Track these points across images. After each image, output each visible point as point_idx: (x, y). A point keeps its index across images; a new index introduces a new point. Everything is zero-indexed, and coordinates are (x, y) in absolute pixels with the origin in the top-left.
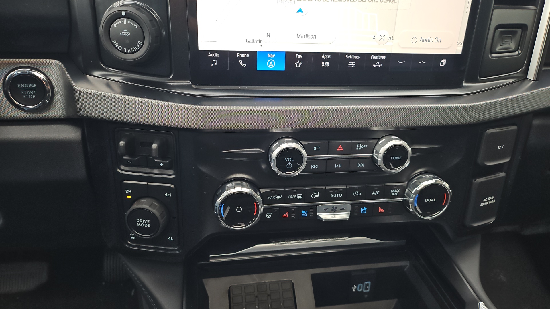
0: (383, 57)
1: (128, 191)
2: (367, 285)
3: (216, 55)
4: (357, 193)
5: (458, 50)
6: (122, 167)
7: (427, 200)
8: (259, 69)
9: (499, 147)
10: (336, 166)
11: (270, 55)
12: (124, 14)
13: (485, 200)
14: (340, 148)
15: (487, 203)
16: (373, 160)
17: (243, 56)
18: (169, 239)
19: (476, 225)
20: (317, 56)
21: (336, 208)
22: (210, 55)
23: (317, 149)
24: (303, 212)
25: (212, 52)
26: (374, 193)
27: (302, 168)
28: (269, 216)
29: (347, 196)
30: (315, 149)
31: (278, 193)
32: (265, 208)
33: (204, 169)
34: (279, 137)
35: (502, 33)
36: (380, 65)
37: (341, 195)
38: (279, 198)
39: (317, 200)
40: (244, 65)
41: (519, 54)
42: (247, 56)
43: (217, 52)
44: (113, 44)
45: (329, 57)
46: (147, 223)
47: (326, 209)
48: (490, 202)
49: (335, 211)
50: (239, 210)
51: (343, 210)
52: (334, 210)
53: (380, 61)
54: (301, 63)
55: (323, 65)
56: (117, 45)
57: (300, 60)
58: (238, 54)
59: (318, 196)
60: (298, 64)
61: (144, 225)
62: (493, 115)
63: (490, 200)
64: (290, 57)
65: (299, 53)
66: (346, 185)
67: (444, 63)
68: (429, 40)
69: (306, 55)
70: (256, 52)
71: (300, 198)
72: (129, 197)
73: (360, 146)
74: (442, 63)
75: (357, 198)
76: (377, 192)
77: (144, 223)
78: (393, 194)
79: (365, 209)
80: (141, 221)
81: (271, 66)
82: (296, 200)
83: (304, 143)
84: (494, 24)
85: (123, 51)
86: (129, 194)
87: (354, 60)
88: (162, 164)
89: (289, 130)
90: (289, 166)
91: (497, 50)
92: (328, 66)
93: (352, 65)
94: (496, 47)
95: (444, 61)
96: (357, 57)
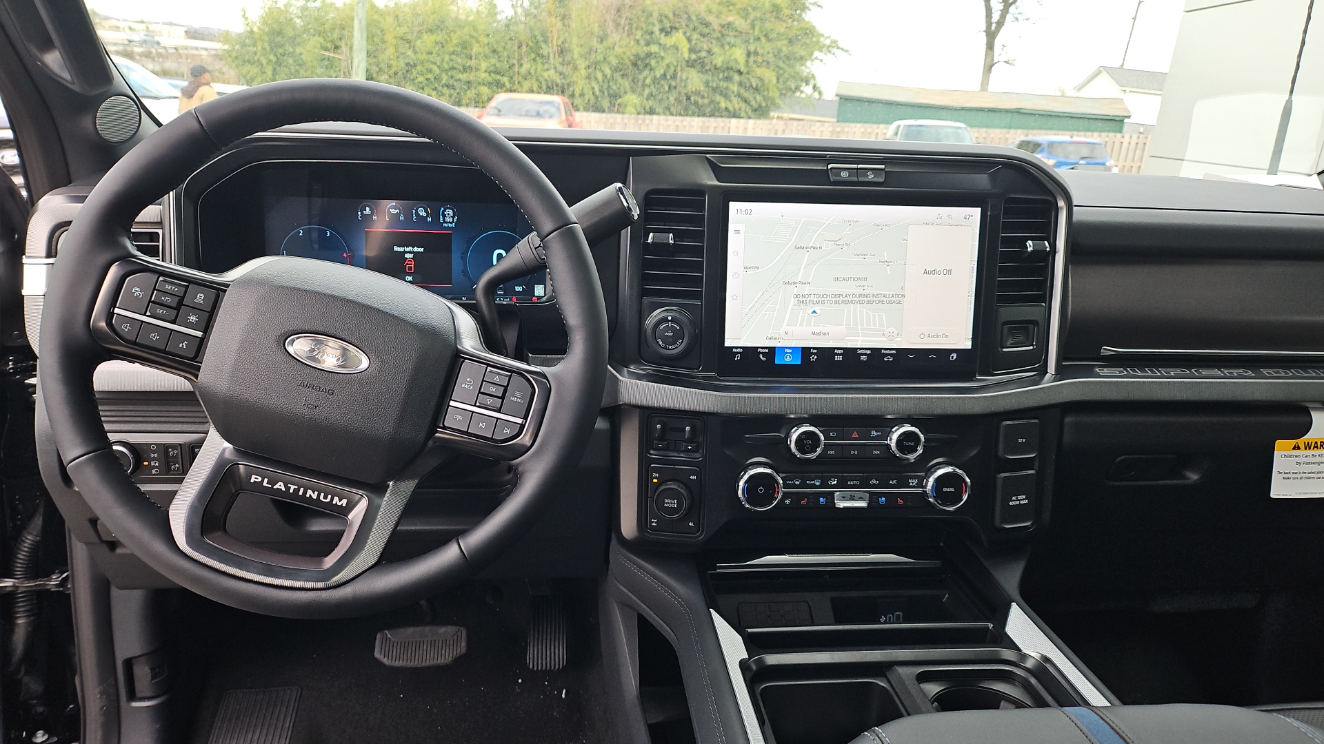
0: (894, 352)
1: (655, 475)
2: (898, 616)
3: (739, 350)
4: (874, 481)
5: (968, 345)
6: (652, 452)
7: (945, 490)
8: (777, 362)
9: (1020, 440)
10: (852, 452)
11: (786, 350)
12: (670, 318)
13: (1014, 498)
14: (855, 435)
15: (1018, 503)
16: (888, 446)
17: (764, 351)
18: (690, 524)
19: (1007, 527)
20: (830, 352)
21: (854, 496)
22: (734, 350)
23: (833, 434)
24: (821, 499)
25: (737, 348)
26: (891, 482)
27: (819, 450)
28: (787, 502)
29: (865, 484)
30: (831, 434)
31: (796, 478)
32: (784, 493)
33: (728, 452)
34: (799, 422)
35: (1010, 329)
36: (891, 359)
37: (858, 483)
38: (797, 483)
39: (834, 486)
40: (764, 359)
41: (1033, 349)
42: (767, 351)
43: (741, 348)
44: (658, 342)
45: (842, 351)
46: (674, 503)
47: (843, 497)
48: (1022, 502)
49: (853, 500)
50: (761, 490)
51: (861, 499)
52: (852, 498)
53: (891, 355)
54: (816, 357)
55: (836, 359)
56: (661, 343)
57: (815, 354)
58: (759, 350)
59: (835, 482)
60: (813, 358)
61: (672, 506)
62: (1014, 405)
63: (1021, 500)
64: (806, 352)
65: (814, 348)
66: (863, 473)
67: (955, 358)
68: (936, 336)
69: (821, 351)
70: (774, 348)
71: (818, 484)
72: (655, 481)
73: (874, 433)
74: (952, 357)
75: (874, 486)
76: (895, 481)
77: (672, 503)
78: (911, 484)
79: (883, 499)
80: (669, 501)
81: (788, 360)
82: (814, 486)
83: (821, 429)
84: (1000, 323)
85: (665, 348)
86: (655, 478)
87: (865, 354)
88: (690, 447)
89: (806, 416)
90: (808, 448)
91: (1008, 344)
92: (841, 359)
93: (864, 358)
94: (1007, 341)
95: (955, 355)
96: (868, 352)
